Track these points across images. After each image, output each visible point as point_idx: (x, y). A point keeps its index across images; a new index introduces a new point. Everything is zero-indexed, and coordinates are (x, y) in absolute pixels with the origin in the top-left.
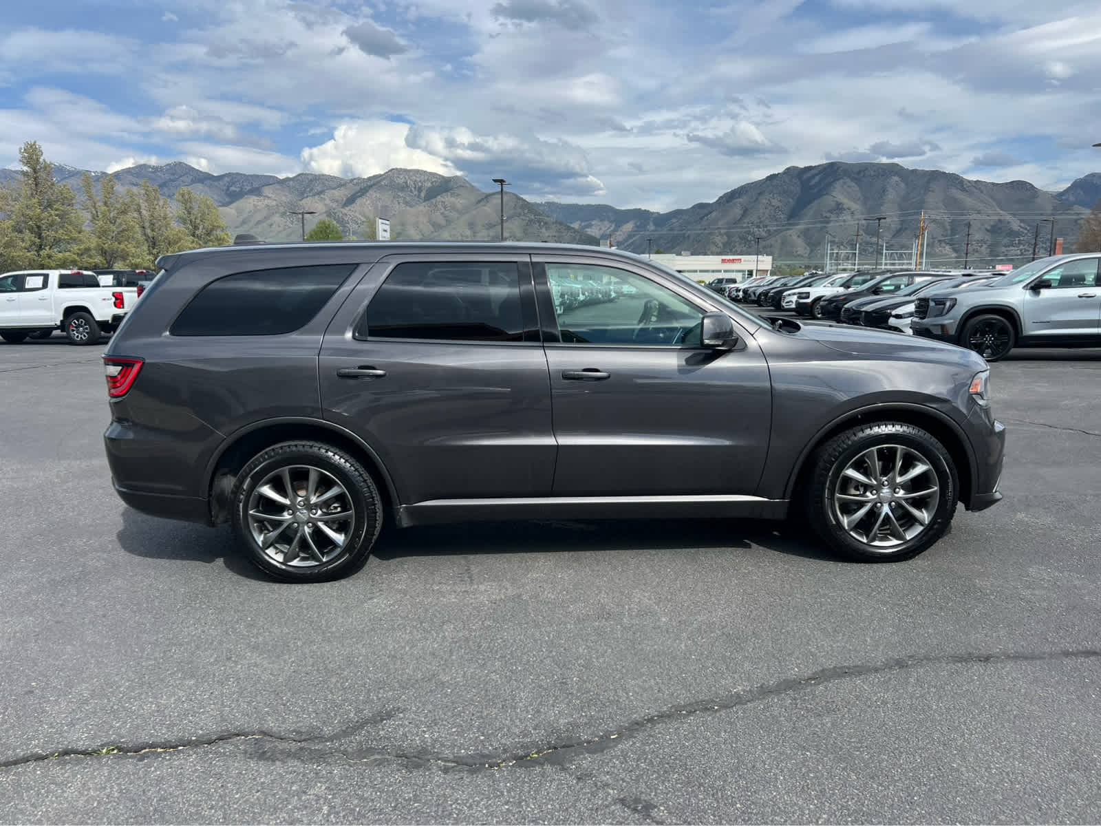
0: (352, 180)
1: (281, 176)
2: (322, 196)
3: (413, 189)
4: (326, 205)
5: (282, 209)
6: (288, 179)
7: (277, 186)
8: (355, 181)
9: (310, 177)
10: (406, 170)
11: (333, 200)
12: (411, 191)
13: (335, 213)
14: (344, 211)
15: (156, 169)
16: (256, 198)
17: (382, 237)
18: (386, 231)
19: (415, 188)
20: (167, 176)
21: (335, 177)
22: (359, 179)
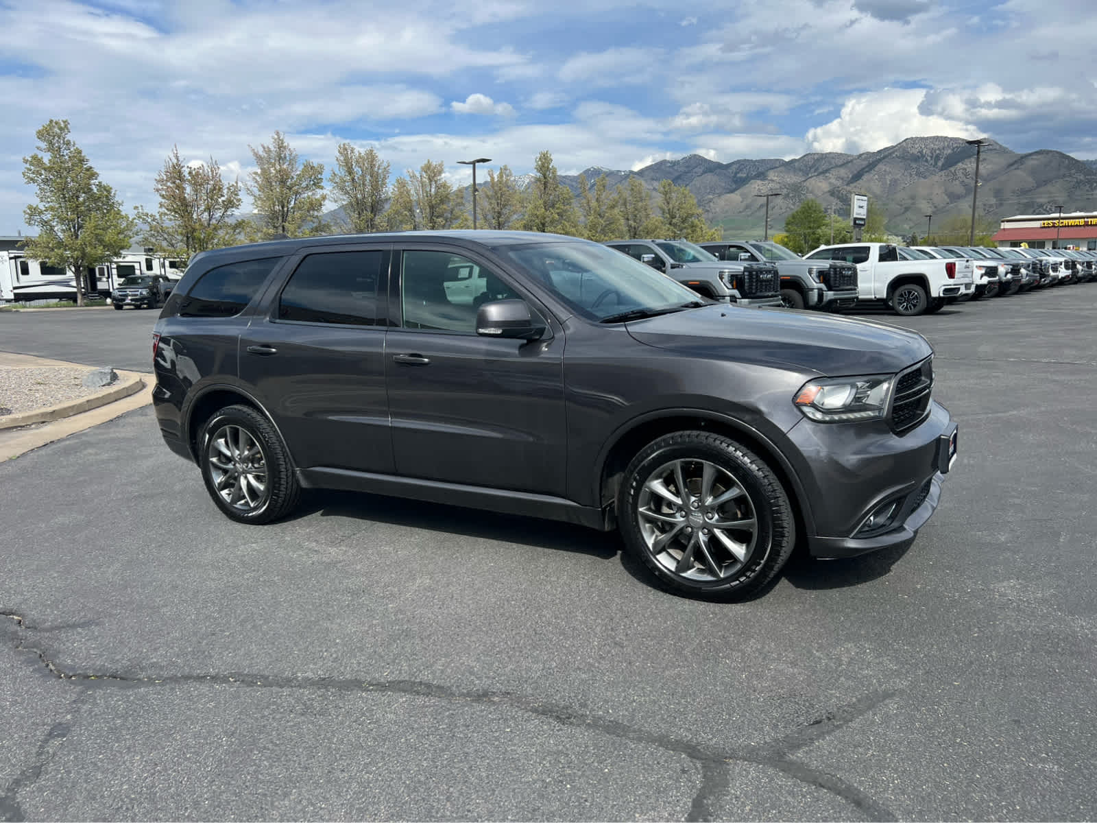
0: (861, 155)
1: (787, 159)
2: (827, 175)
3: (929, 158)
4: (830, 183)
5: (785, 191)
6: (793, 161)
7: (782, 168)
8: (863, 156)
9: (816, 157)
10: (922, 139)
11: (838, 178)
12: (927, 161)
13: (839, 192)
14: (848, 188)
15: (674, 164)
16: (759, 182)
17: (857, 214)
18: (862, 207)
19: (931, 157)
20: (683, 169)
21: (841, 154)
22: (868, 153)
